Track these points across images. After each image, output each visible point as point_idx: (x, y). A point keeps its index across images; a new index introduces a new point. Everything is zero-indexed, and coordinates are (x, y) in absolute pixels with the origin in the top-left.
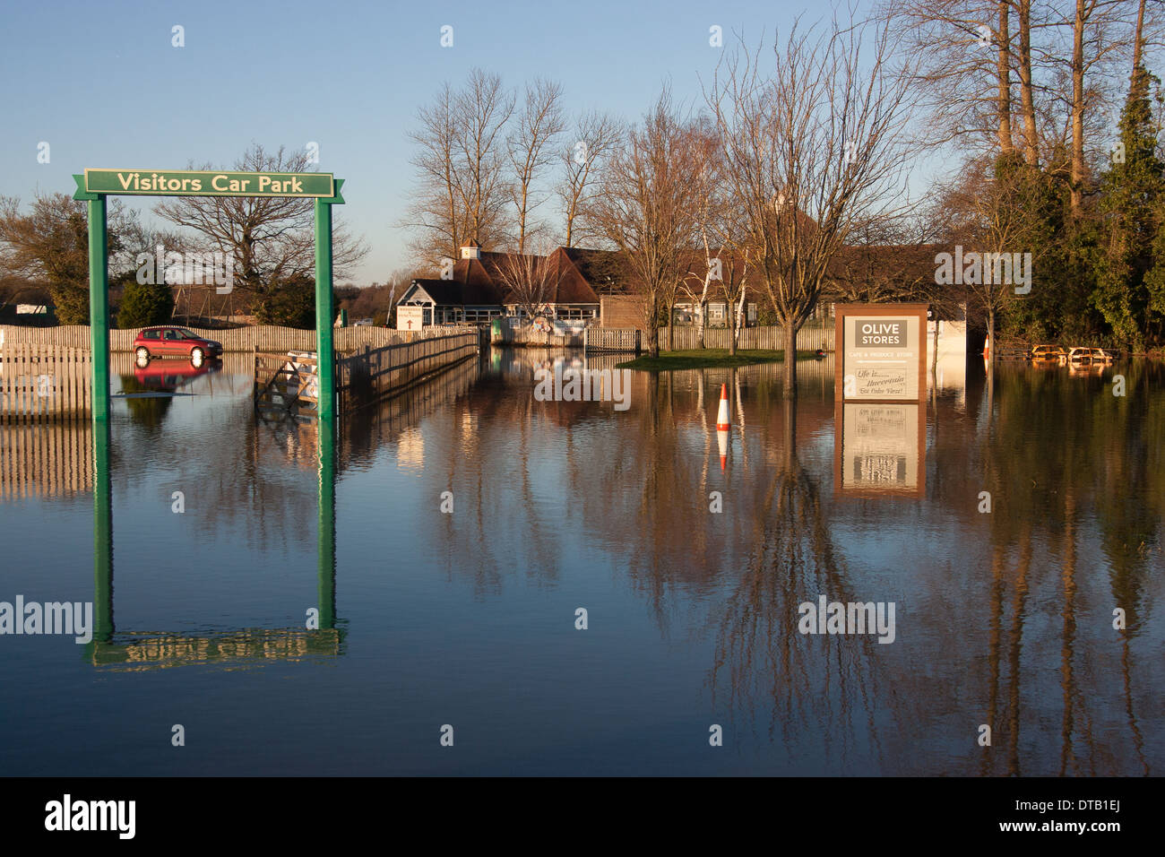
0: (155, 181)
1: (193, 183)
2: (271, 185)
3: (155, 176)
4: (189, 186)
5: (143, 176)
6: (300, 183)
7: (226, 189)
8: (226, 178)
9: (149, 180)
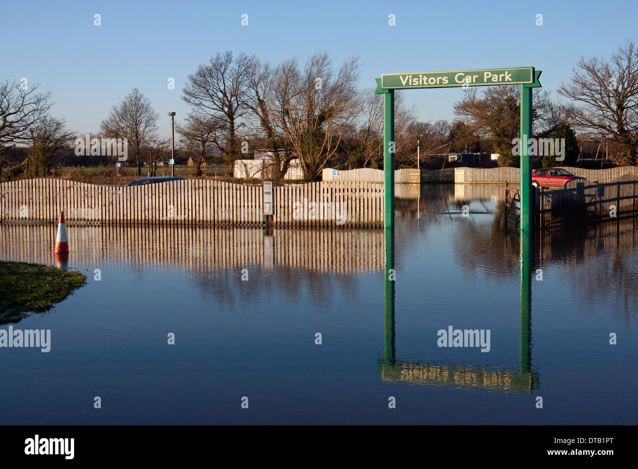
0: (421, 79)
1: (443, 79)
2: (492, 77)
3: (421, 76)
4: (441, 81)
5: (414, 76)
6: (510, 75)
7: (463, 81)
8: (463, 74)
9: (417, 79)
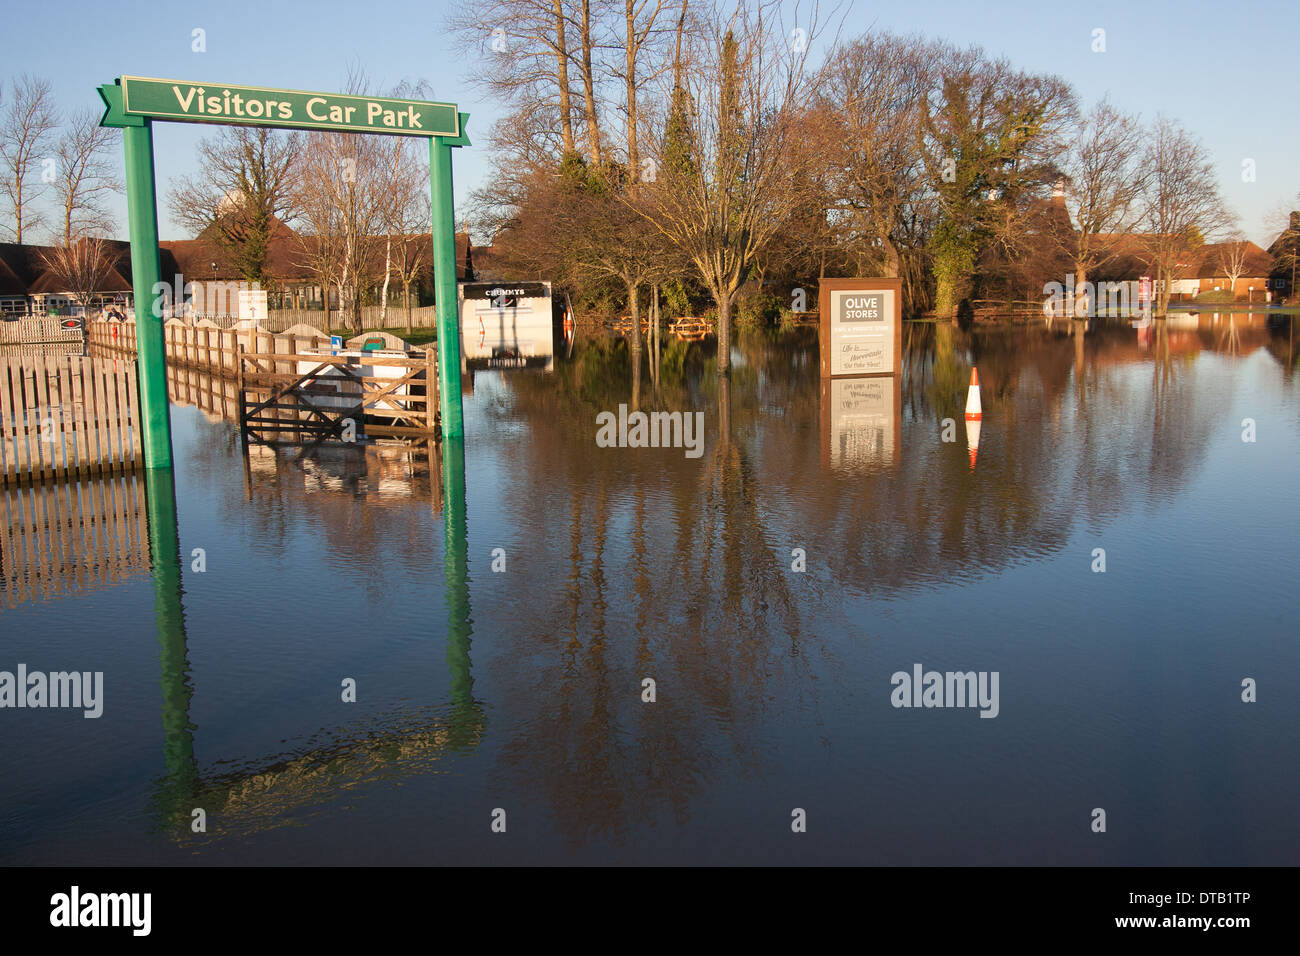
0: (227, 101)
1: (281, 107)
2: (383, 115)
3: (227, 93)
4: (275, 110)
5: (211, 92)
6: (418, 115)
7: (325, 118)
8: (324, 102)
9: (219, 100)
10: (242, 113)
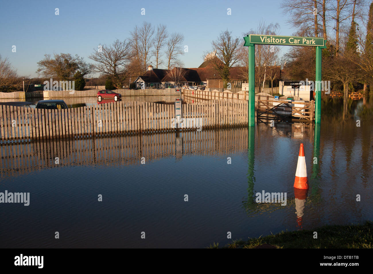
0: (271, 39)
1: (283, 40)
2: (306, 41)
3: (271, 37)
4: (282, 41)
5: (268, 37)
6: (315, 41)
7: (293, 43)
8: (293, 39)
9: (270, 39)
10: (275, 42)
